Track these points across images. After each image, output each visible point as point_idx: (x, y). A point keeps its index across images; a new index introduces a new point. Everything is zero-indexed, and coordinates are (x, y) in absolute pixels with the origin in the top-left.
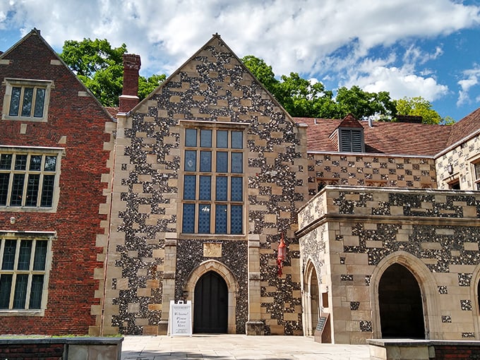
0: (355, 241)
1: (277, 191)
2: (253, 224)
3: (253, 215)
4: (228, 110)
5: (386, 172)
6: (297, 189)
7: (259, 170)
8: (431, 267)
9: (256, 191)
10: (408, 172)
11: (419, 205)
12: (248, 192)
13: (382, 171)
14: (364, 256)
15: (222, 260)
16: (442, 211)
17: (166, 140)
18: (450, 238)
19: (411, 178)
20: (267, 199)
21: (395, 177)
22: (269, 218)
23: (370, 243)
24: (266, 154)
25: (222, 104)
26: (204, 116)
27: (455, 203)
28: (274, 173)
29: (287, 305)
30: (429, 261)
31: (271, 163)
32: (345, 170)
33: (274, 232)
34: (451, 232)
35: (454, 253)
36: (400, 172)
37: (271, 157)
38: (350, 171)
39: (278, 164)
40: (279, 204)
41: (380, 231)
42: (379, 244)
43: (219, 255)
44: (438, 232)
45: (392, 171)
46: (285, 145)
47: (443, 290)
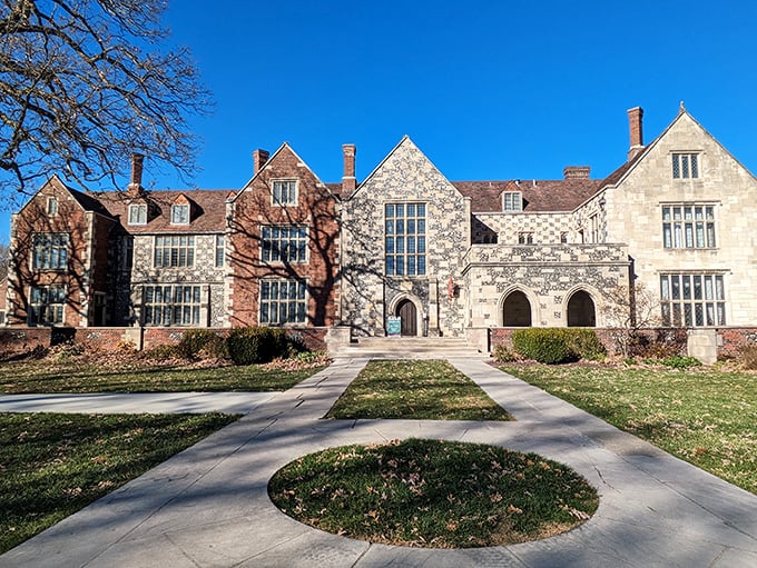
0: (489, 279)
1: (449, 245)
2: (432, 269)
3: (432, 262)
4: (414, 190)
5: (534, 225)
6: (463, 244)
7: (437, 231)
8: (537, 293)
9: (434, 247)
10: (551, 225)
11: (532, 254)
12: (428, 247)
13: (531, 225)
14: (495, 287)
15: (412, 292)
16: (547, 258)
17: (374, 214)
18: (551, 274)
19: (553, 229)
20: (442, 251)
21: (541, 229)
22: (442, 264)
23: (498, 279)
24: (441, 221)
25: (411, 187)
26: (399, 196)
27: (556, 252)
28: (446, 233)
29: (454, 318)
30: (536, 289)
31: (445, 226)
32: (503, 225)
33: (447, 273)
34: (553, 271)
35: (553, 284)
36: (545, 225)
37: (445, 223)
38: (507, 225)
39: (449, 226)
40: (451, 254)
41: (505, 272)
42: (504, 280)
43: (410, 288)
44: (543, 271)
45: (539, 224)
46: (454, 213)
47: (543, 306)
